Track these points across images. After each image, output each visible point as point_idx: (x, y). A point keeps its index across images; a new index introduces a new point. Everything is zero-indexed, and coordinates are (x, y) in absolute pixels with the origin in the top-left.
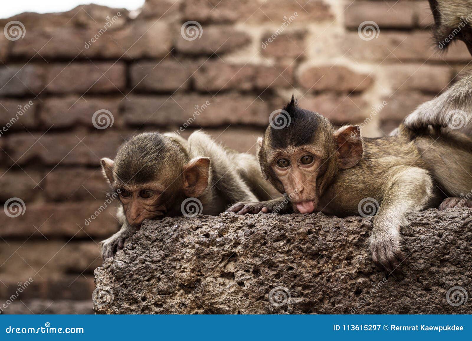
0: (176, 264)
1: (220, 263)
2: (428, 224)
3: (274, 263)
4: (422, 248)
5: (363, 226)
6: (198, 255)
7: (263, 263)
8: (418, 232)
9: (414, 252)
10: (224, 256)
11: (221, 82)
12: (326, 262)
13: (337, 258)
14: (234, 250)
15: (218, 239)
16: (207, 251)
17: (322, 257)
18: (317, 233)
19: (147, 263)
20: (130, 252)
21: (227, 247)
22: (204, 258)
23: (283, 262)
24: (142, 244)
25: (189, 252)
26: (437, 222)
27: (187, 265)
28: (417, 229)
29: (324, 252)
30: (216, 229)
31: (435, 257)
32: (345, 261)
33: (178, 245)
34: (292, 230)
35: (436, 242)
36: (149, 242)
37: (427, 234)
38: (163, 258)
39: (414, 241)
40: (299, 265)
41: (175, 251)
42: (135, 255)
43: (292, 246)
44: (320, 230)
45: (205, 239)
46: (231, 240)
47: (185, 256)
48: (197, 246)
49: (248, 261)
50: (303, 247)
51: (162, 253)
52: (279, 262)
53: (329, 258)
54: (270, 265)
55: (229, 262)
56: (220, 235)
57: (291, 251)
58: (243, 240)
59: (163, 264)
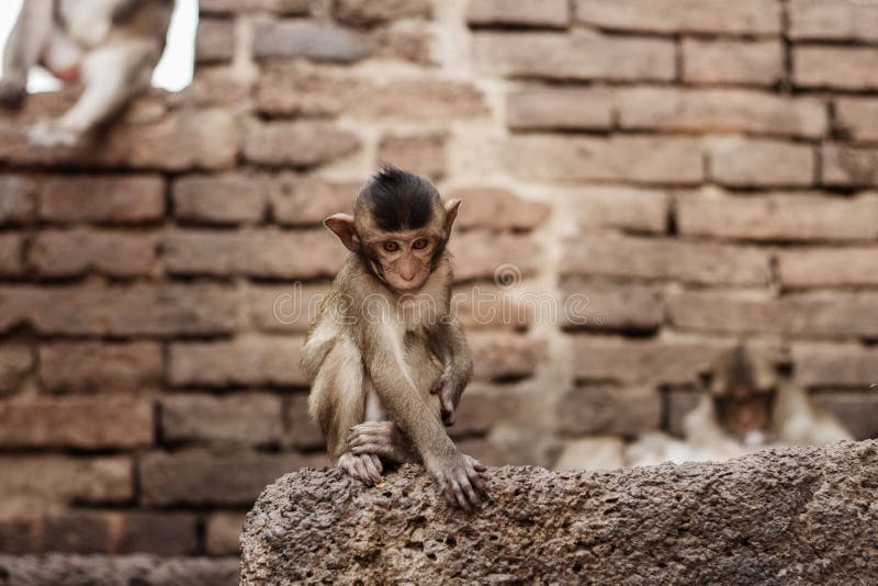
0: (350, 531)
1: (406, 529)
2: (663, 483)
3: (473, 530)
4: (657, 514)
5: (582, 485)
6: (377, 520)
7: (461, 530)
8: (652, 494)
9: (647, 518)
10: (410, 521)
11: (314, 211)
12: (538, 530)
13: (552, 526)
14: (422, 514)
15: (403, 500)
16: (389, 514)
17: (532, 523)
18: (526, 493)
19: (313, 529)
20: (289, 514)
21: (414, 510)
22: (385, 523)
23: (484, 530)
24: (304, 505)
25: (366, 516)
26: (675, 481)
27: (363, 532)
28: (651, 489)
29: (536, 518)
30: (398, 487)
31: (673, 525)
32: (561, 530)
33: (351, 506)
34: (496, 489)
35: (674, 507)
36: (313, 502)
37: (663, 496)
38: (334, 523)
39: (647, 505)
40: (504, 533)
41: (347, 514)
42: (298, 519)
43: (495, 509)
44: (529, 489)
45: (385, 500)
46: (419, 501)
47: (361, 521)
48: (376, 508)
49: (441, 527)
50: (509, 511)
51: (332, 516)
52: (480, 529)
53: (542, 525)
54: (468, 533)
55: (416, 528)
56: (405, 495)
57: (495, 515)
58: (434, 501)
59: (334, 530)
